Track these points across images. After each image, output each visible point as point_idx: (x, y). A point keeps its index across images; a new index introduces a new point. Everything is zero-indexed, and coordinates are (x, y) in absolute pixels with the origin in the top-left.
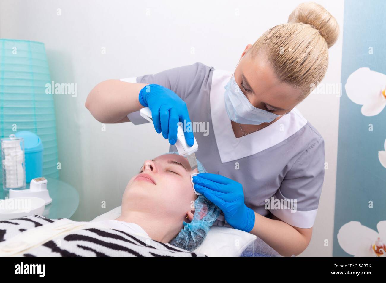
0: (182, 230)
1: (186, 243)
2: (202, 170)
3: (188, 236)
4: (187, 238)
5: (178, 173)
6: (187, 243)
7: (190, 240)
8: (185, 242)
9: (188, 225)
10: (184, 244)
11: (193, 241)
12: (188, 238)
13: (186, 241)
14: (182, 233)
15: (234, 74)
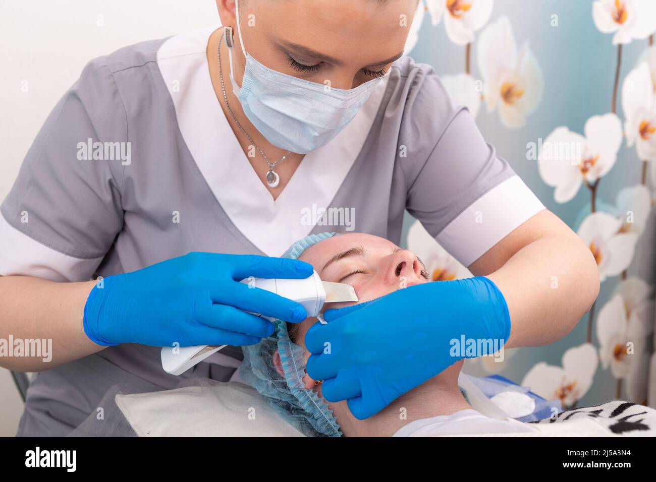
15: (248, 57)
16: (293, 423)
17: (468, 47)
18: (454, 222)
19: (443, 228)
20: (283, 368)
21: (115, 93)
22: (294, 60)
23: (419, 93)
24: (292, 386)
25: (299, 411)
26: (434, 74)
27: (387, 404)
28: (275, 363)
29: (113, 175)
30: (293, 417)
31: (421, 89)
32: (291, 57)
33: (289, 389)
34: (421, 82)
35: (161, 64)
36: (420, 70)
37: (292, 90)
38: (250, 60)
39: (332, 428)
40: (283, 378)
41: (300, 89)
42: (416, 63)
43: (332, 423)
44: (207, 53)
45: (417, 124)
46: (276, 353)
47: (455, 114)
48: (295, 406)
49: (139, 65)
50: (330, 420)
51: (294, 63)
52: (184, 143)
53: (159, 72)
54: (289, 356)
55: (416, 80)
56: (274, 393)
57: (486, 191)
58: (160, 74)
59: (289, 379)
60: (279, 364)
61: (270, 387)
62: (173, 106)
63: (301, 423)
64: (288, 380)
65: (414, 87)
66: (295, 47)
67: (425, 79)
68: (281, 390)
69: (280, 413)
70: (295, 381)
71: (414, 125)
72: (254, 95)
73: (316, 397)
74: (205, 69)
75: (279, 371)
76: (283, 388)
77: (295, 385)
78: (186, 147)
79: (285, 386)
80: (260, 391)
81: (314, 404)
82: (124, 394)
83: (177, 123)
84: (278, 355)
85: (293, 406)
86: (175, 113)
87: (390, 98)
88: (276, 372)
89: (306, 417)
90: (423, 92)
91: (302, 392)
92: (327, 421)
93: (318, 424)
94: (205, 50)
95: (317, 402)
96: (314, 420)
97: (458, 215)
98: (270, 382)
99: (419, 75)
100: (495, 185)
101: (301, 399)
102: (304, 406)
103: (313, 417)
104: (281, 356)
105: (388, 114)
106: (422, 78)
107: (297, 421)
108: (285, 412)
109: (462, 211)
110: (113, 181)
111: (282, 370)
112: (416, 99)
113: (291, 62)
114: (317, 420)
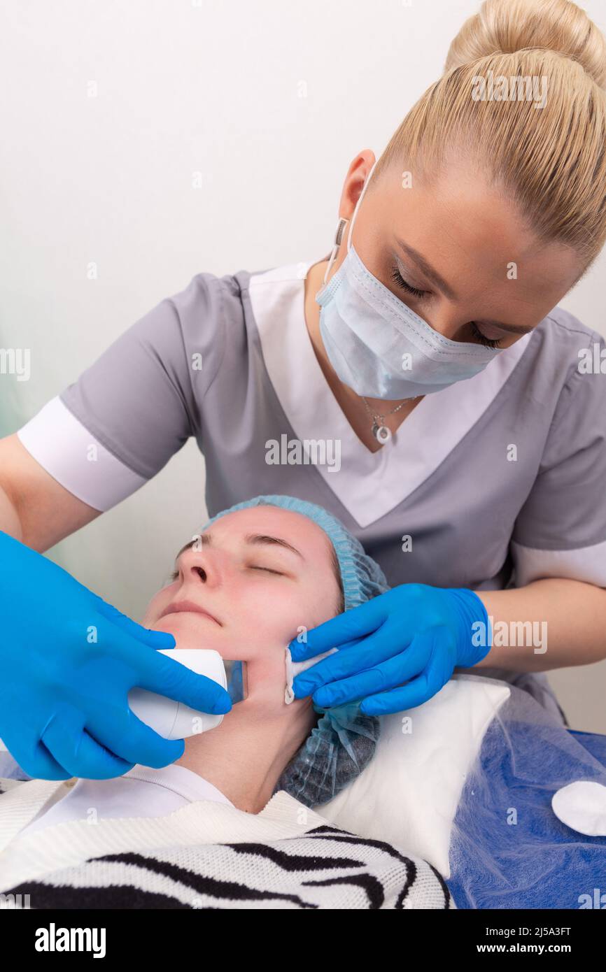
0: (312, 731)
1: (330, 768)
2: (345, 541)
3: (332, 746)
4: (331, 750)
5: (280, 570)
6: (334, 767)
7: (339, 757)
8: (327, 766)
9: (329, 716)
10: (326, 772)
11: (349, 758)
12: (333, 752)
13: (330, 761)
14: (315, 741)
15: (350, 250)
35: (252, 290)
44: (306, 280)
58: (250, 302)
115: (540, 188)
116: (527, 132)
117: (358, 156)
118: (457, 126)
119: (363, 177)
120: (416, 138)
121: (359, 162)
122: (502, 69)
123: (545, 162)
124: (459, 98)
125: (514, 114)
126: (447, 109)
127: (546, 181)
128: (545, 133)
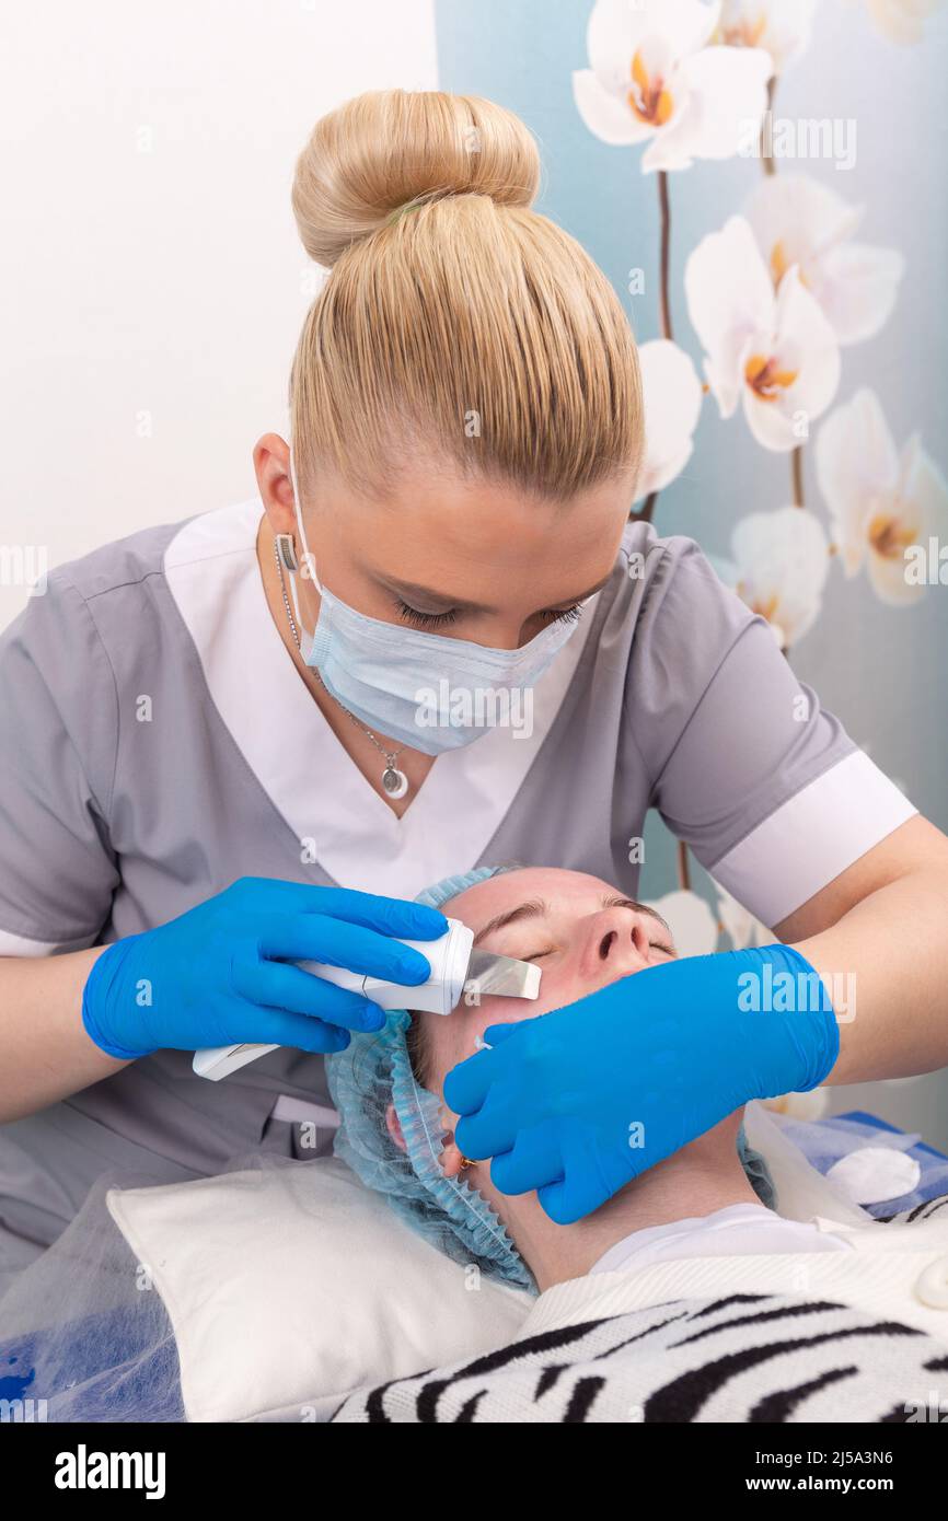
15: (324, 593)
16: (429, 1236)
17: (797, 453)
18: (741, 845)
19: (721, 856)
20: (405, 1137)
21: (93, 637)
22: (406, 606)
23: (667, 597)
24: (422, 1171)
25: (439, 1214)
26: (697, 550)
27: (612, 1193)
28: (391, 1127)
29: (92, 792)
30: (431, 1226)
31: (669, 589)
32: (401, 601)
33: (416, 1177)
34: (668, 576)
35: (172, 576)
36: (666, 552)
37: (408, 653)
38: (328, 599)
39: (500, 1245)
40: (406, 1156)
41: (424, 650)
42: (660, 537)
43: (500, 1236)
44: (257, 549)
45: (663, 659)
46: (391, 1109)
47: (736, 637)
48: (432, 1207)
49: (133, 580)
50: (496, 1230)
51: (407, 610)
52: (221, 720)
53: (169, 592)
54: (415, 1114)
55: (660, 573)
56: (388, 1184)
57: (800, 788)
58: (171, 596)
59: (416, 1157)
60: (398, 1130)
61: (384, 1174)
62: (197, 654)
63: (444, 1237)
64: (414, 1158)
65: (655, 586)
66: (409, 588)
67: (679, 567)
68: (403, 1178)
69: (407, 1219)
70: (426, 1160)
71: (658, 664)
72: (336, 662)
73: (464, 1191)
74: (254, 580)
75: (398, 1143)
76: (405, 1174)
77: (426, 1169)
78: (225, 728)
79: (408, 1170)
80: (367, 1182)
81: (464, 1202)
82: (123, 1189)
83: (206, 684)
84: (395, 1113)
85: (429, 1206)
86: (201, 668)
87: (609, 609)
88: (394, 1144)
89: (453, 1227)
90: (674, 594)
91: (440, 1182)
92: (491, 1233)
93: (476, 1239)
94: (255, 545)
95: (469, 1198)
96: (466, 1232)
97: (747, 833)
98: (382, 1164)
99: (665, 563)
100: (817, 774)
101: (440, 1195)
102: (448, 1206)
103: (466, 1227)
104: (399, 1114)
105: (605, 643)
106: (671, 567)
107: (438, 1234)
108: (414, 1216)
109: (755, 826)
110: (93, 802)
111: (403, 1141)
112: (661, 611)
113: (402, 609)
114: (472, 1231)
115: (527, 454)
116: (474, 390)
117: (257, 446)
118: (382, 413)
119: (282, 470)
120: (335, 434)
121: (262, 454)
122: (396, 299)
123: (516, 420)
124: (364, 367)
125: (445, 370)
126: (357, 388)
127: (529, 440)
128: (495, 382)
